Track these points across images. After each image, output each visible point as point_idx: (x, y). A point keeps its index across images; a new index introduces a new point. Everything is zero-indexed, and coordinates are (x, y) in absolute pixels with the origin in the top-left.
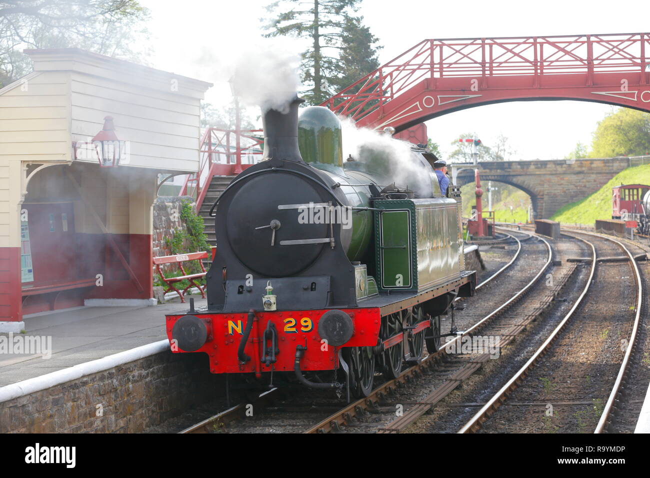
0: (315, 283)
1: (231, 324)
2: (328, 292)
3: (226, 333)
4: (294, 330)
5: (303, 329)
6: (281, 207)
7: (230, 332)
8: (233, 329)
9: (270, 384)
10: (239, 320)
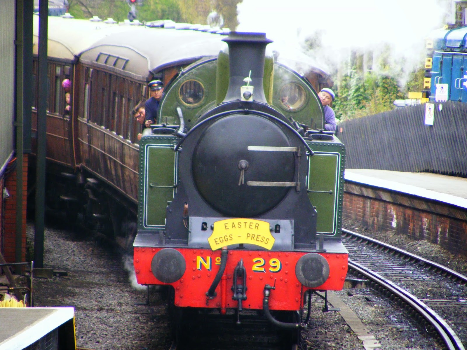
0: (279, 226)
1: (199, 259)
2: (292, 235)
3: (194, 268)
4: (262, 269)
5: (271, 269)
6: (251, 148)
7: (198, 267)
8: (201, 264)
9: (237, 321)
10: (208, 256)
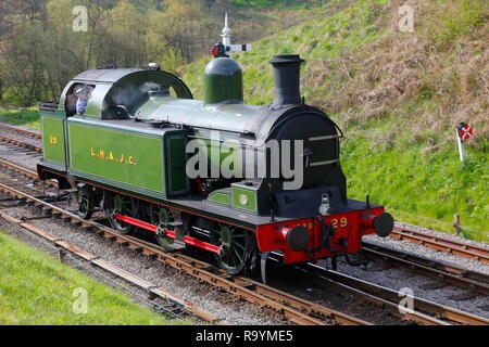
6: (310, 139)
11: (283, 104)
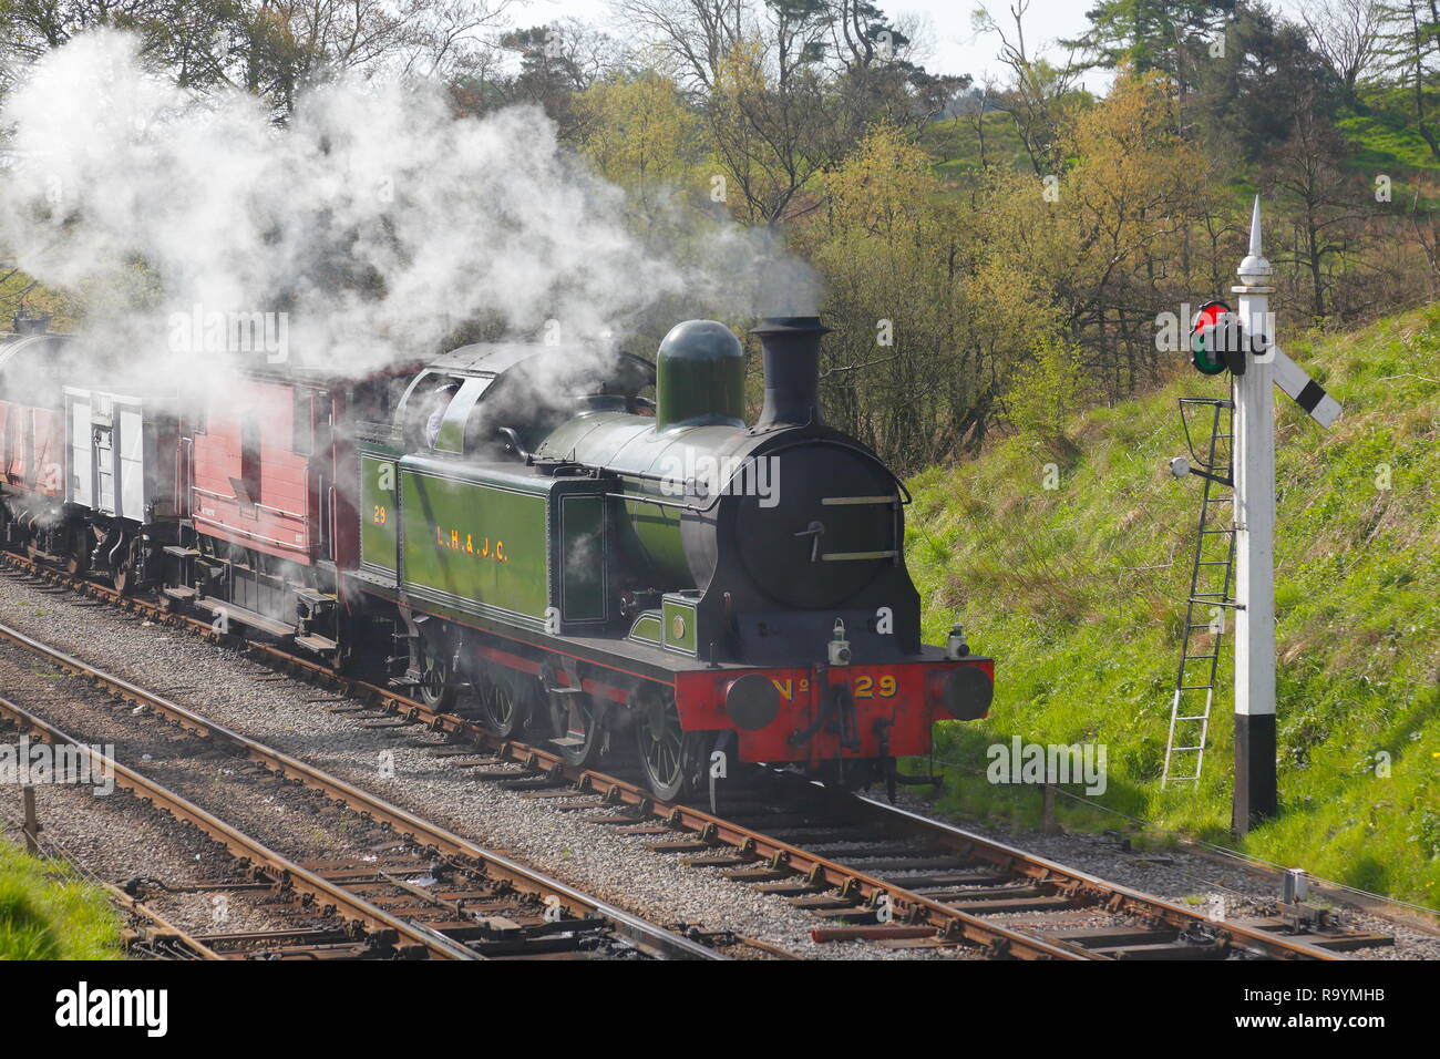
1: (775, 685)
4: (870, 694)
5: (883, 693)
6: (826, 501)
10: (789, 678)
11: (774, 423)
